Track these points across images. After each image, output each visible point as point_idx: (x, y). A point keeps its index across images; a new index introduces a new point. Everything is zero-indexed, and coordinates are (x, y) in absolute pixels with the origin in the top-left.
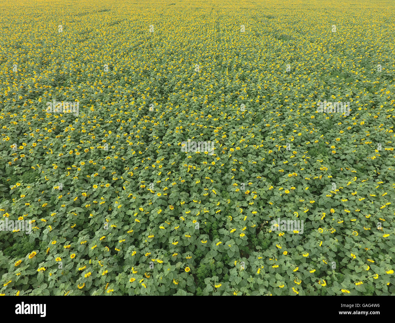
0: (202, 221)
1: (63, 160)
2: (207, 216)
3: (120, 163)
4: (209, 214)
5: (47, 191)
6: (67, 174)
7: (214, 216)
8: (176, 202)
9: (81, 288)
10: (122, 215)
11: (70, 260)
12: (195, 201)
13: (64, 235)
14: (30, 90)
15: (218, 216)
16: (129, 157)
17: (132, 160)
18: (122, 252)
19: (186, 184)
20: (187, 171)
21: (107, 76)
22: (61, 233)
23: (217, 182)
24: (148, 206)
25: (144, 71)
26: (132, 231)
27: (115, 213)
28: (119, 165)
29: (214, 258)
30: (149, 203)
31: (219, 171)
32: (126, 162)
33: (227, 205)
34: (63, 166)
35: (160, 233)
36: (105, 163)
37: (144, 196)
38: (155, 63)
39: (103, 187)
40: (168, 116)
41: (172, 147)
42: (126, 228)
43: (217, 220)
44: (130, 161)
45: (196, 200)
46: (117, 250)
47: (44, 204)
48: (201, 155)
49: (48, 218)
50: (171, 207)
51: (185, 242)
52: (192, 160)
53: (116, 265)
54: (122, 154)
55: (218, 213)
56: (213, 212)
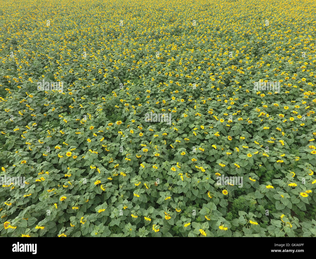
0: (256, 162)
1: (159, 78)
2: (265, 161)
3: (198, 92)
4: (268, 160)
5: (142, 93)
6: (158, 86)
7: (272, 163)
8: (236, 136)
9: (138, 157)
10: (185, 125)
11: (138, 137)
12: (256, 143)
13: (141, 121)
14: (156, 34)
15: (277, 166)
16: (207, 90)
17: (209, 93)
18: (174, 150)
19: (252, 127)
20: (257, 115)
21: (212, 34)
22: (140, 120)
23: (289, 137)
24: (209, 128)
25: (245, 34)
26: (188, 139)
27: (180, 121)
28: (197, 93)
29: (256, 200)
30: (210, 126)
31: (295, 129)
32: (204, 93)
33: (293, 162)
34: (158, 81)
35: (211, 151)
36: (187, 88)
37: (209, 121)
38: (259, 31)
39: (178, 102)
40: (255, 70)
41: (250, 94)
42: (185, 135)
43: (274, 169)
44: (207, 93)
45: (258, 142)
46: (172, 146)
47: (138, 98)
48: (278, 108)
49: (136, 106)
50: (229, 138)
51: (232, 170)
52: (267, 110)
53: (167, 156)
54: (203, 86)
55: (279, 163)
56: (273, 160)
